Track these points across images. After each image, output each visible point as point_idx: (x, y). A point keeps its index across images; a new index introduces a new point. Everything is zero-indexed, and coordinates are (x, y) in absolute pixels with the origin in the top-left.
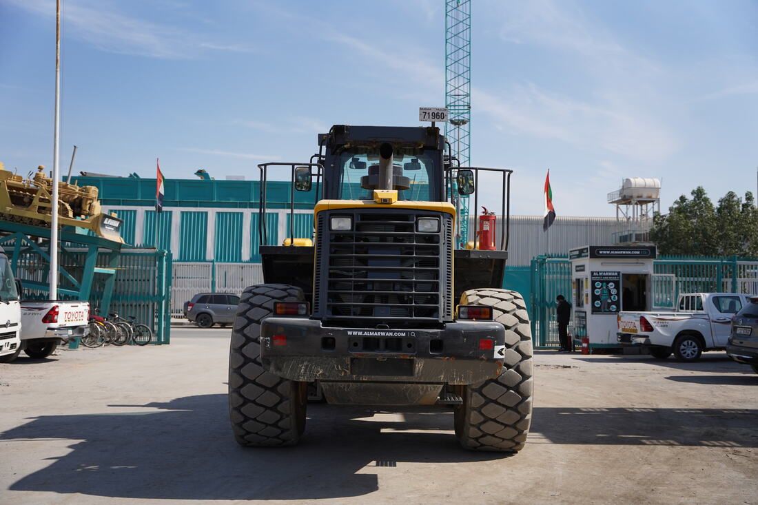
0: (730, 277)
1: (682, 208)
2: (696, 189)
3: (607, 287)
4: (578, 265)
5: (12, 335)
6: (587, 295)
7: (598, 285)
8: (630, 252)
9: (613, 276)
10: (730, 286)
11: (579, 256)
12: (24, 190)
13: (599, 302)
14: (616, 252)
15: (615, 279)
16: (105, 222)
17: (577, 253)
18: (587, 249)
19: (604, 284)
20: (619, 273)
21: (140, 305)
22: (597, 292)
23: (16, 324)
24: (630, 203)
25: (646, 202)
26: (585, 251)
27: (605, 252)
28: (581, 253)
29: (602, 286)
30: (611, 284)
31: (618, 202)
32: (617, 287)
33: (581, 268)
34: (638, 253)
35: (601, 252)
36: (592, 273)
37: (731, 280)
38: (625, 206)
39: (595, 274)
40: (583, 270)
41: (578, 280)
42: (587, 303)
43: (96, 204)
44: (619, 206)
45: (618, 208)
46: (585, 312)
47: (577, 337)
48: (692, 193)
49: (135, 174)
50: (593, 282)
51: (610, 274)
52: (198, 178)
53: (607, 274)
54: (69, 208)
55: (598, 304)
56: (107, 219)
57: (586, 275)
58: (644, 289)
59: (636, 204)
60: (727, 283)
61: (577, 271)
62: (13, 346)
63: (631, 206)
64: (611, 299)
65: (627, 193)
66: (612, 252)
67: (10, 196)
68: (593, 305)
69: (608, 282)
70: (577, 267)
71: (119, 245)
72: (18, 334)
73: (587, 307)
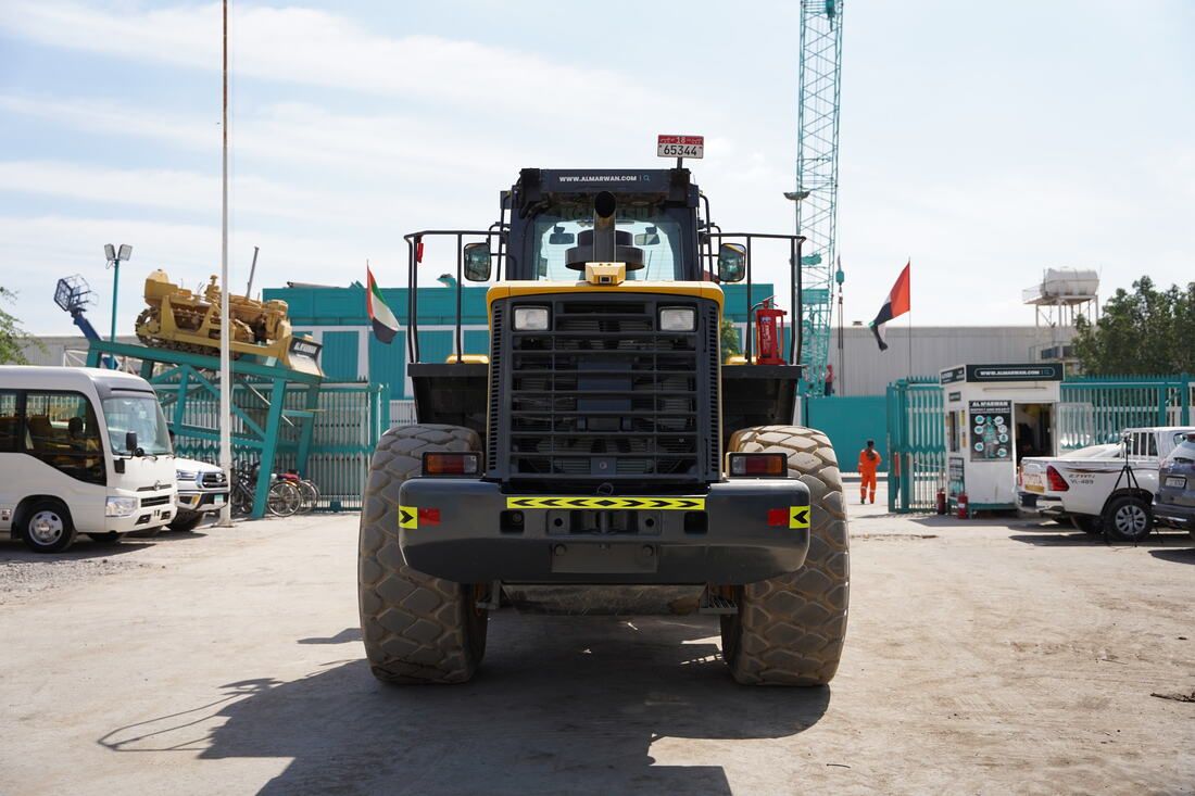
0: (1179, 405)
1: (1121, 307)
2: (1139, 280)
3: (993, 422)
4: (952, 391)
5: (164, 500)
6: (964, 435)
7: (979, 419)
8: (1024, 373)
9: (1001, 407)
10: (1177, 418)
11: (954, 379)
12: (191, 309)
13: (981, 444)
14: (1005, 373)
15: (1004, 411)
16: (296, 348)
17: (950, 375)
18: (963, 369)
19: (989, 418)
20: (1009, 402)
21: (348, 459)
22: (978, 430)
23: (169, 486)
24: (1054, 303)
25: (1079, 301)
26: (960, 372)
27: (988, 373)
28: (955, 376)
29: (985, 422)
30: (998, 418)
31: (1038, 303)
32: (1007, 423)
33: (955, 397)
34: (1037, 373)
35: (982, 373)
36: (971, 403)
37: (1180, 409)
38: (1048, 307)
39: (974, 404)
40: (958, 400)
41: (953, 414)
42: (964, 445)
43: (286, 324)
44: (1040, 307)
45: (1037, 310)
46: (962, 459)
47: (953, 494)
48: (1134, 286)
49: (357, 283)
50: (973, 417)
51: (997, 404)
52: (443, 285)
53: (992, 404)
54: (249, 330)
55: (979, 446)
56: (298, 344)
57: (962, 406)
58: (1047, 425)
59: (1064, 304)
60: (1173, 413)
61: (951, 400)
62: (166, 515)
63: (1057, 307)
64: (998, 439)
65: (1050, 289)
66: (999, 373)
67: (175, 317)
68: (973, 450)
69: (994, 416)
70: (951, 394)
71: (319, 379)
72: (172, 499)
73: (965, 452)
